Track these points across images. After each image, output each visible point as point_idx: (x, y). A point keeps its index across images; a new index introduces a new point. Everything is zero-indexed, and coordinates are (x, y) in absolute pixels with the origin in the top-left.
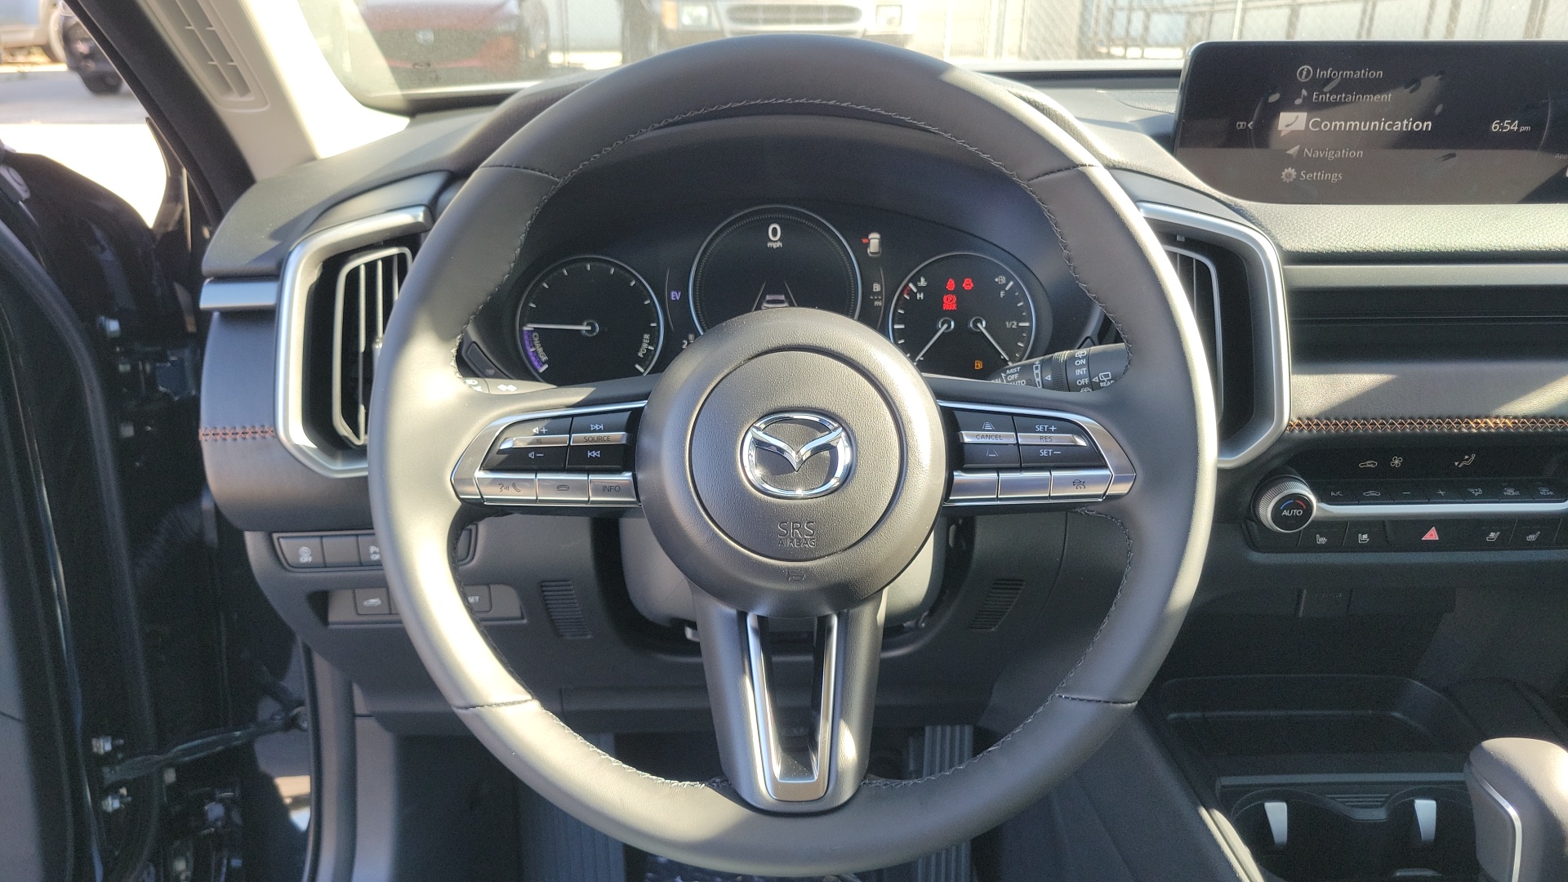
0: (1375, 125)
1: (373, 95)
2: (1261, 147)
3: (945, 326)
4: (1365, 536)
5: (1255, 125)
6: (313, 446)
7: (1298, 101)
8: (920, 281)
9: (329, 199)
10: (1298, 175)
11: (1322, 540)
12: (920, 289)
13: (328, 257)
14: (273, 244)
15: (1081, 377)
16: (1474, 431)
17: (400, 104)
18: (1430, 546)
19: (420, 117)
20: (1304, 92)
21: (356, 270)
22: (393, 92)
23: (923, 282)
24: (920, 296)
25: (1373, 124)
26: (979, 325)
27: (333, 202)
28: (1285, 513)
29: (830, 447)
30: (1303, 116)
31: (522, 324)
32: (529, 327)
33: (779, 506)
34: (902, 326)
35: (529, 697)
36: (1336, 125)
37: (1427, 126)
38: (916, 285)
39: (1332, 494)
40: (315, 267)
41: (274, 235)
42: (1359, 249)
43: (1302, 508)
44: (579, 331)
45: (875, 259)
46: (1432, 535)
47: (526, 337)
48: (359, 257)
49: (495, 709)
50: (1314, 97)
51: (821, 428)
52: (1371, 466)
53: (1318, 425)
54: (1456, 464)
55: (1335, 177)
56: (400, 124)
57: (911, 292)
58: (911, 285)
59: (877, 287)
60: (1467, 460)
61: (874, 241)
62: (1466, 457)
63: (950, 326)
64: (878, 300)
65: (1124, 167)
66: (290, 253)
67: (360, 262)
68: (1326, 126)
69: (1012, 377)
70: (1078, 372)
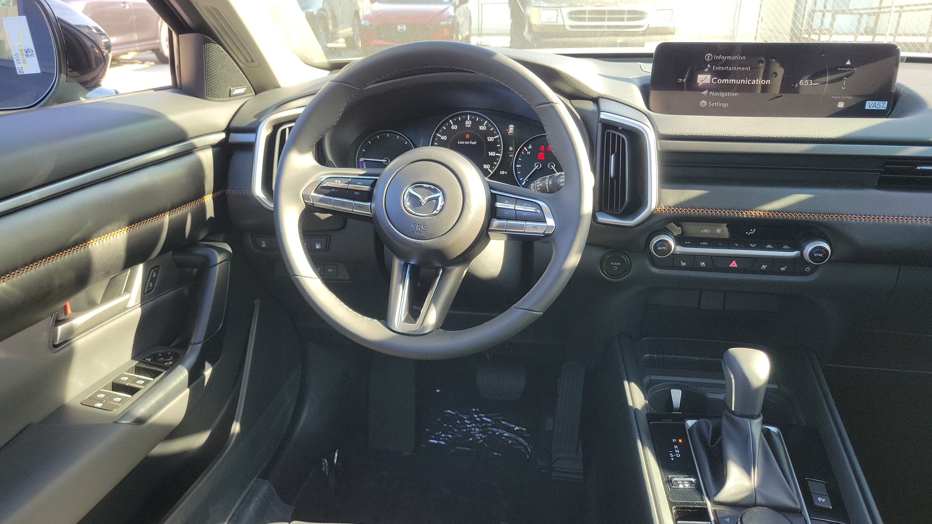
0: (743, 81)
1: (314, 62)
2: (689, 91)
3: (538, 166)
4: (703, 263)
5: (687, 81)
6: (265, 198)
7: (706, 70)
8: (529, 146)
9: (279, 102)
10: (708, 104)
11: (684, 264)
12: (529, 150)
13: (276, 123)
14: (256, 119)
15: (562, 183)
16: (745, 216)
17: (327, 66)
18: (733, 270)
19: (334, 71)
20: (709, 66)
21: (285, 129)
22: (323, 60)
23: (530, 147)
24: (529, 153)
25: (742, 81)
26: (552, 166)
27: (280, 104)
28: (659, 248)
29: (437, 199)
30: (709, 76)
31: (359, 159)
32: (362, 160)
33: (414, 218)
34: (520, 166)
35: (317, 277)
36: (724, 81)
37: (768, 82)
38: (527, 148)
39: (686, 243)
40: (270, 128)
41: (255, 117)
42: (693, 134)
43: (666, 246)
44: (382, 162)
45: (511, 136)
46: (734, 264)
47: (360, 164)
48: (287, 125)
49: (304, 278)
50: (714, 68)
51: (435, 191)
52: (707, 232)
53: (673, 210)
54: (747, 233)
55: (725, 105)
56: (326, 73)
57: (525, 151)
58: (525, 148)
59: (511, 149)
60: (752, 231)
61: (511, 128)
62: (751, 230)
63: (539, 166)
64: (511, 154)
65: (606, 97)
66: (260, 122)
67: (286, 126)
68: (720, 81)
69: (538, 183)
70: (561, 180)
